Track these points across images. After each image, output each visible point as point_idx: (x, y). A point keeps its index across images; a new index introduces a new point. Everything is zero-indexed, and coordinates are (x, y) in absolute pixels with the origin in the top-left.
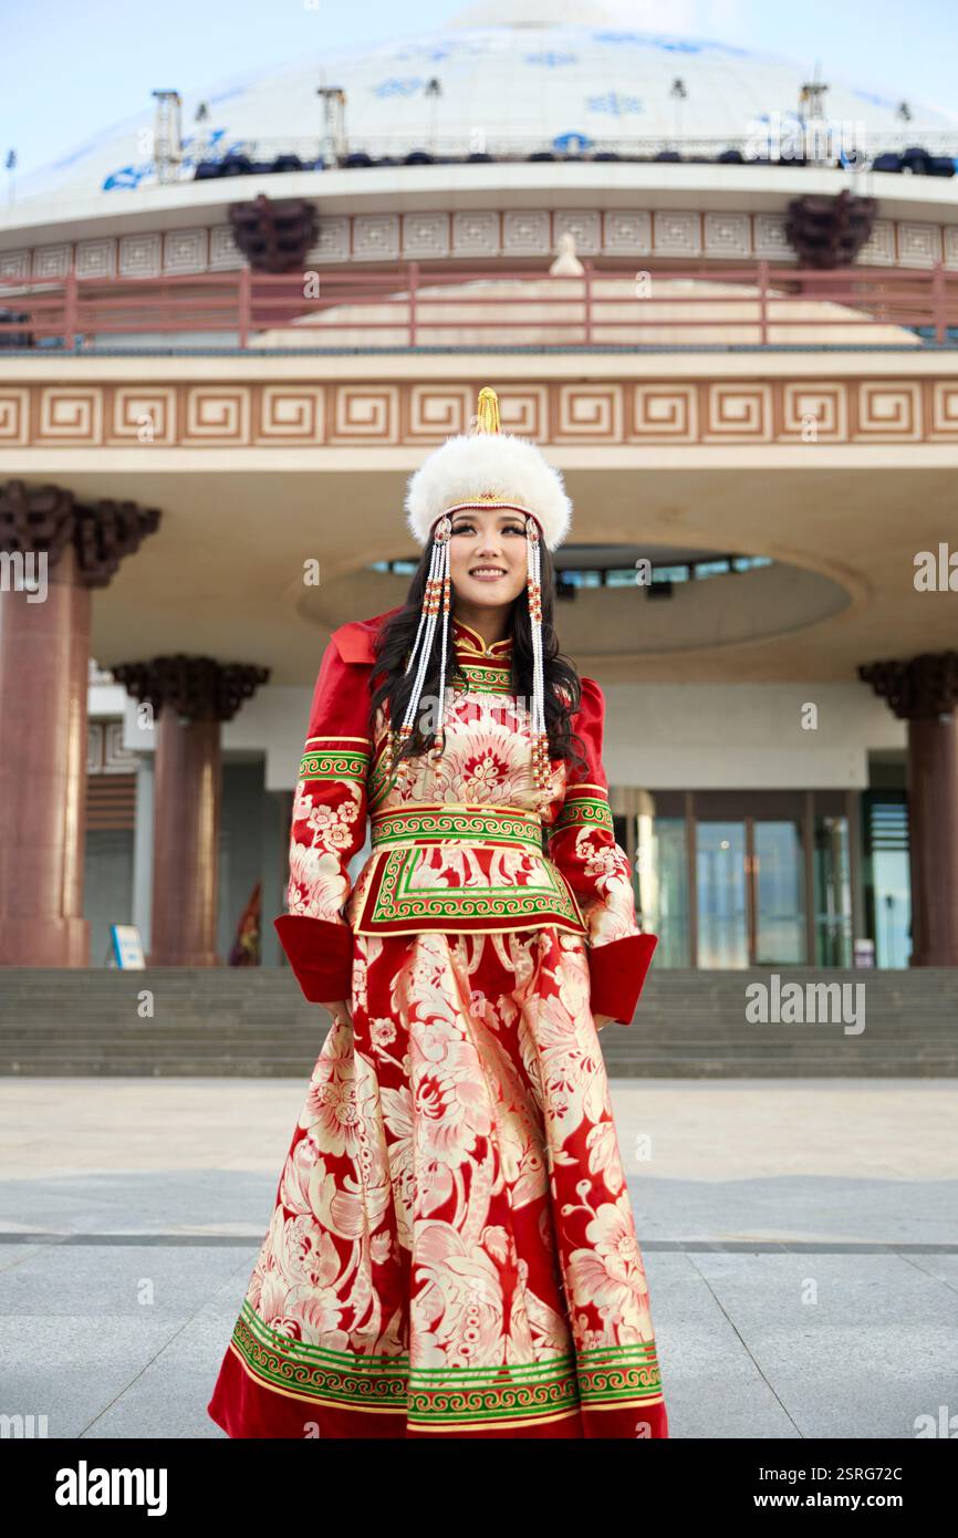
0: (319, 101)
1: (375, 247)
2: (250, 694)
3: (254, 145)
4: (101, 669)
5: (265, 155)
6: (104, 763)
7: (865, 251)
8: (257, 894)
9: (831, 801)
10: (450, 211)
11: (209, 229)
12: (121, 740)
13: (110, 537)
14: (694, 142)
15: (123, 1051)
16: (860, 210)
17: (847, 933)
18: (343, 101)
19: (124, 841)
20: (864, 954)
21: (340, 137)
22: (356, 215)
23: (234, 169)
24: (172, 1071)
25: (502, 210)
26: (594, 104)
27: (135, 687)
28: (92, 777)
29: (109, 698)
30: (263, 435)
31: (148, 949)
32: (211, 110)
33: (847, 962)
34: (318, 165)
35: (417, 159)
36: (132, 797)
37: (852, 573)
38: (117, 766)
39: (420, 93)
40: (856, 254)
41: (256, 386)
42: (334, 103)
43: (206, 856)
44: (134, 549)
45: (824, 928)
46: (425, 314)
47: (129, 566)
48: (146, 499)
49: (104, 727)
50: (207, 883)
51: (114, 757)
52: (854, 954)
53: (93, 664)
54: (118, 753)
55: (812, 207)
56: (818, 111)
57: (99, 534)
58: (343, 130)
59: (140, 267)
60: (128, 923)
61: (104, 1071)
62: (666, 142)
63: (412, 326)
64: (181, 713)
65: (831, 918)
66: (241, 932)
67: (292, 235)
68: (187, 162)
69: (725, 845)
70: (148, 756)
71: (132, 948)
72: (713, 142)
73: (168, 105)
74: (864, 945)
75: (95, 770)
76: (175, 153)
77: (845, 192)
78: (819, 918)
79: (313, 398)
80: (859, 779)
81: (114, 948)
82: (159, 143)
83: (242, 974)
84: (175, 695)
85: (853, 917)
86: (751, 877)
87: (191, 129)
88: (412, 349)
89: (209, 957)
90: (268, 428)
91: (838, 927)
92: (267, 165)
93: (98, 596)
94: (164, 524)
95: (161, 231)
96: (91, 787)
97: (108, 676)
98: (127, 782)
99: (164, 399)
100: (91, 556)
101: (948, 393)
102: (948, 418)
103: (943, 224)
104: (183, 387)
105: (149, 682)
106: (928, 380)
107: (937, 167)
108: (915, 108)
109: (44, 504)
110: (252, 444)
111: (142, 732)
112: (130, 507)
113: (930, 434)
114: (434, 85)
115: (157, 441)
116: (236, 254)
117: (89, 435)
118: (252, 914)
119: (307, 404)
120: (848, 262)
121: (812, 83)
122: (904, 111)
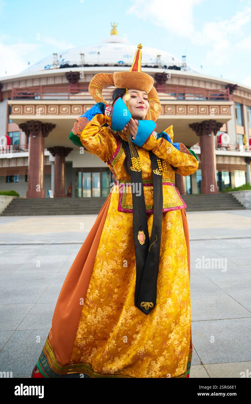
0: (80, 56)
1: (89, 79)
2: (70, 152)
3: (69, 62)
5: (71, 64)
7: (167, 81)
8: (71, 185)
11: (62, 76)
12: (49, 160)
13: (48, 129)
16: (166, 75)
18: (84, 56)
19: (50, 176)
21: (83, 61)
22: (86, 74)
23: (66, 66)
26: (124, 56)
27: (51, 151)
29: (47, 153)
30: (72, 113)
31: (54, 194)
32: (62, 56)
34: (80, 66)
35: (96, 65)
36: (51, 169)
38: (48, 164)
39: (97, 54)
41: (71, 105)
42: (82, 56)
43: (63, 179)
44: (51, 131)
47: (51, 133)
48: (53, 123)
49: (46, 157)
50: (63, 182)
51: (48, 162)
55: (159, 75)
56: (159, 59)
57: (46, 128)
58: (84, 60)
59: (51, 82)
60: (50, 189)
64: (59, 155)
66: (69, 190)
67: (76, 77)
68: (59, 64)
70: (53, 162)
71: (52, 194)
73: (55, 56)
75: (45, 164)
76: (56, 63)
77: (164, 73)
79: (80, 107)
81: (48, 193)
82: (54, 62)
84: (58, 152)
87: (60, 60)
89: (64, 195)
90: (73, 112)
92: (71, 66)
94: (56, 127)
95: (54, 76)
96: (45, 167)
98: (50, 166)
99: (56, 107)
100: (44, 132)
101: (179, 107)
102: (179, 111)
103: (179, 78)
104: (59, 105)
105: (53, 150)
106: (176, 105)
107: (178, 69)
108: (174, 59)
109: (37, 124)
110: (70, 114)
111: (52, 159)
112: (51, 124)
113: (176, 113)
114: (99, 53)
115: (55, 114)
116: (66, 80)
117: (44, 113)
118: (71, 187)
119: (79, 108)
120: (164, 83)
121: (159, 55)
122: (173, 59)
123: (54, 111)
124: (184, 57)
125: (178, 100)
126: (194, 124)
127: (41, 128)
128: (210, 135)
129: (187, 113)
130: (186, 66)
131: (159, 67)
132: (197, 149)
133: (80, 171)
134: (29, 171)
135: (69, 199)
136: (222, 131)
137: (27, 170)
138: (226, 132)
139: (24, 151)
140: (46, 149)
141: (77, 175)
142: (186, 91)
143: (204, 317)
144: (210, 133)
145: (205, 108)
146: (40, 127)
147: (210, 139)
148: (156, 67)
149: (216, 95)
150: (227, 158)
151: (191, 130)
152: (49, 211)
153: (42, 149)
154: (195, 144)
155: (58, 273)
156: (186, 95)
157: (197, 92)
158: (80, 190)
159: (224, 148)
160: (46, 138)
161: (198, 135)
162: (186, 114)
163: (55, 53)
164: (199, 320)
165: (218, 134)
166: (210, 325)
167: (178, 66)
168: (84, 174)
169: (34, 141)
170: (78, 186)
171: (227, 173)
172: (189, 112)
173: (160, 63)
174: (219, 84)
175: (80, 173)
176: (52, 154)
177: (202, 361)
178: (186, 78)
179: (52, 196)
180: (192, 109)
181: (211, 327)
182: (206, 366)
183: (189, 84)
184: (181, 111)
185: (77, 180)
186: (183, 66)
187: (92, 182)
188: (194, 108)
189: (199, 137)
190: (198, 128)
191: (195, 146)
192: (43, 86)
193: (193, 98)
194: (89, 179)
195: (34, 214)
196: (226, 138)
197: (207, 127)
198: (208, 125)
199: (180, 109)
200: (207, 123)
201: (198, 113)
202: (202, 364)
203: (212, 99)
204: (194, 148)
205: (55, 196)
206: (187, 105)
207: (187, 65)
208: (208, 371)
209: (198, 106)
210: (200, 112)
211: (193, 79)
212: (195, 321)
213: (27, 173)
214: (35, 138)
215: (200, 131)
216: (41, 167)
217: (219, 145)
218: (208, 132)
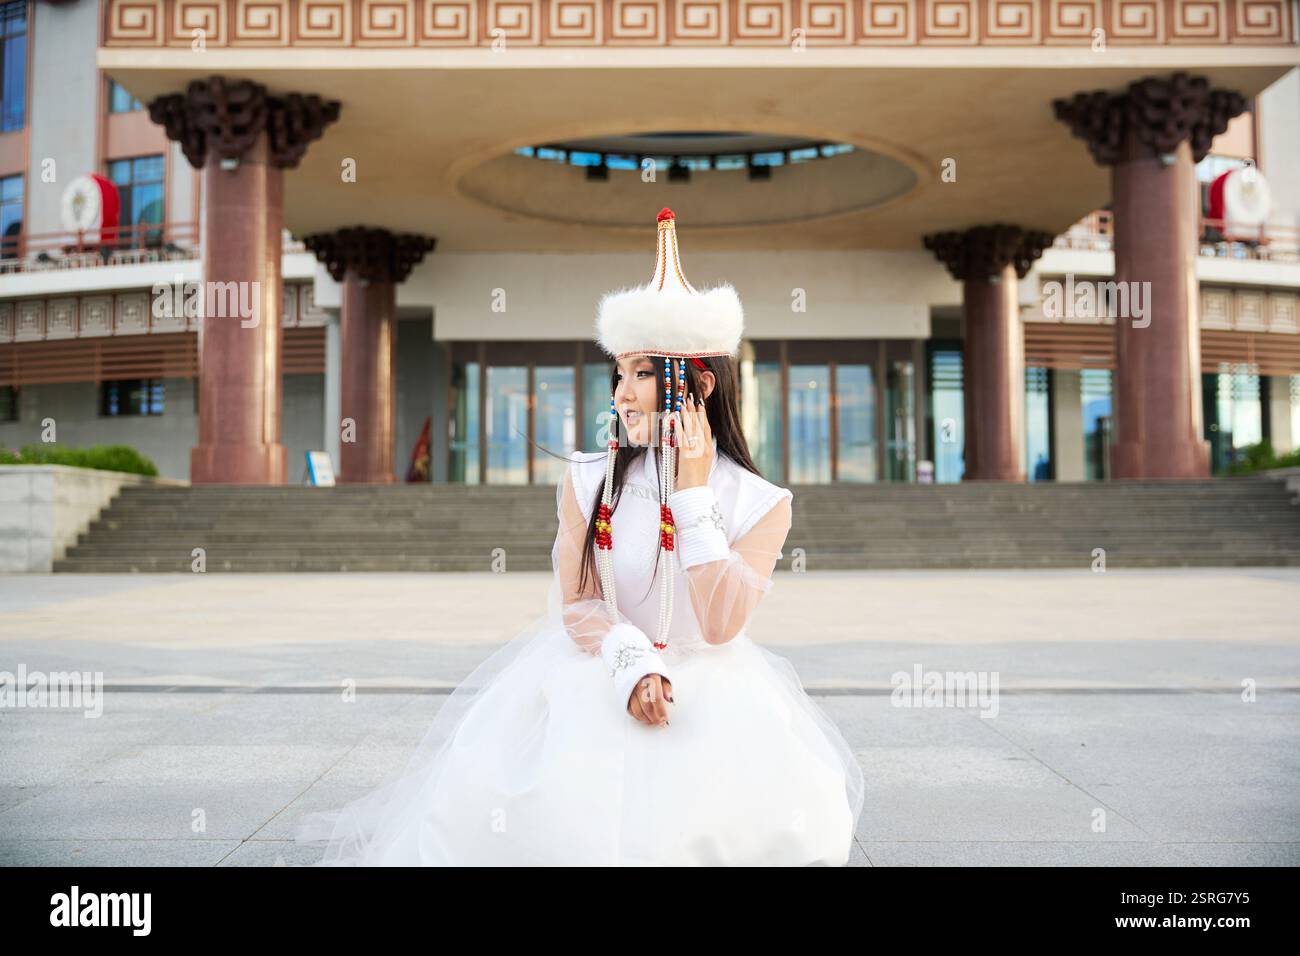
2: (419, 260)
4: (294, 239)
6: (299, 318)
8: (427, 427)
9: (900, 348)
12: (313, 299)
13: (298, 125)
15: (315, 552)
17: (911, 457)
19: (318, 382)
20: (925, 474)
24: (356, 567)
27: (323, 254)
28: (287, 330)
29: (301, 263)
30: (426, 38)
31: (337, 470)
33: (911, 477)
36: (323, 347)
37: (919, 157)
38: (309, 320)
43: (385, 395)
44: (319, 135)
45: (893, 452)
47: (315, 151)
48: (328, 92)
49: (296, 289)
50: (385, 416)
51: (307, 313)
52: (917, 473)
53: (286, 235)
54: (310, 309)
57: (288, 123)
60: (321, 448)
61: (300, 568)
64: (362, 276)
65: (898, 444)
66: (415, 457)
69: (813, 385)
70: (335, 312)
71: (325, 469)
74: (925, 466)
75: (292, 324)
78: (888, 444)
79: (467, 7)
80: (922, 330)
81: (309, 471)
83: (416, 490)
84: (356, 260)
85: (916, 444)
86: (833, 411)
89: (389, 477)
90: (429, 31)
91: (905, 452)
93: (289, 175)
94: (343, 114)
96: (286, 338)
97: (300, 245)
98: (319, 333)
99: (341, 7)
100: (281, 141)
105: (335, 249)
109: (242, 97)
110: (416, 46)
111: (329, 293)
112: (314, 99)
113: (984, 38)
115: (336, 42)
117: (278, 37)
118: (424, 443)
123: (330, 26)
126: (1080, 97)
127: (262, 121)
128: (1170, 160)
129: (1046, 33)
132: (1090, 248)
133: (474, 359)
134: (201, 354)
137: (195, 350)
138: (1253, 162)
139: (186, 255)
141: (458, 379)
144: (1172, 150)
146: (256, 113)
147: (1168, 184)
154: (1075, 219)
159: (1238, 247)
161: (1101, 161)
162: (1042, 43)
168: (491, 372)
169: (227, 190)
170: (460, 437)
171: (1249, 380)
172: (1055, 29)
175: (473, 370)
176: (329, 270)
180: (1071, 14)
184: (1011, 25)
185: (455, 413)
187: (530, 413)
188: (1086, 11)
190: (1107, 121)
191: (1077, 232)
194: (518, 403)
196: (1247, 191)
197: (1153, 114)
198: (1163, 104)
199: (1009, 14)
200: (1155, 93)
201: (1109, 38)
204: (1075, 243)
210: (1118, 30)
213: (196, 368)
214: (232, 173)
215: (1114, 138)
217: (1208, 229)
218: (1161, 140)
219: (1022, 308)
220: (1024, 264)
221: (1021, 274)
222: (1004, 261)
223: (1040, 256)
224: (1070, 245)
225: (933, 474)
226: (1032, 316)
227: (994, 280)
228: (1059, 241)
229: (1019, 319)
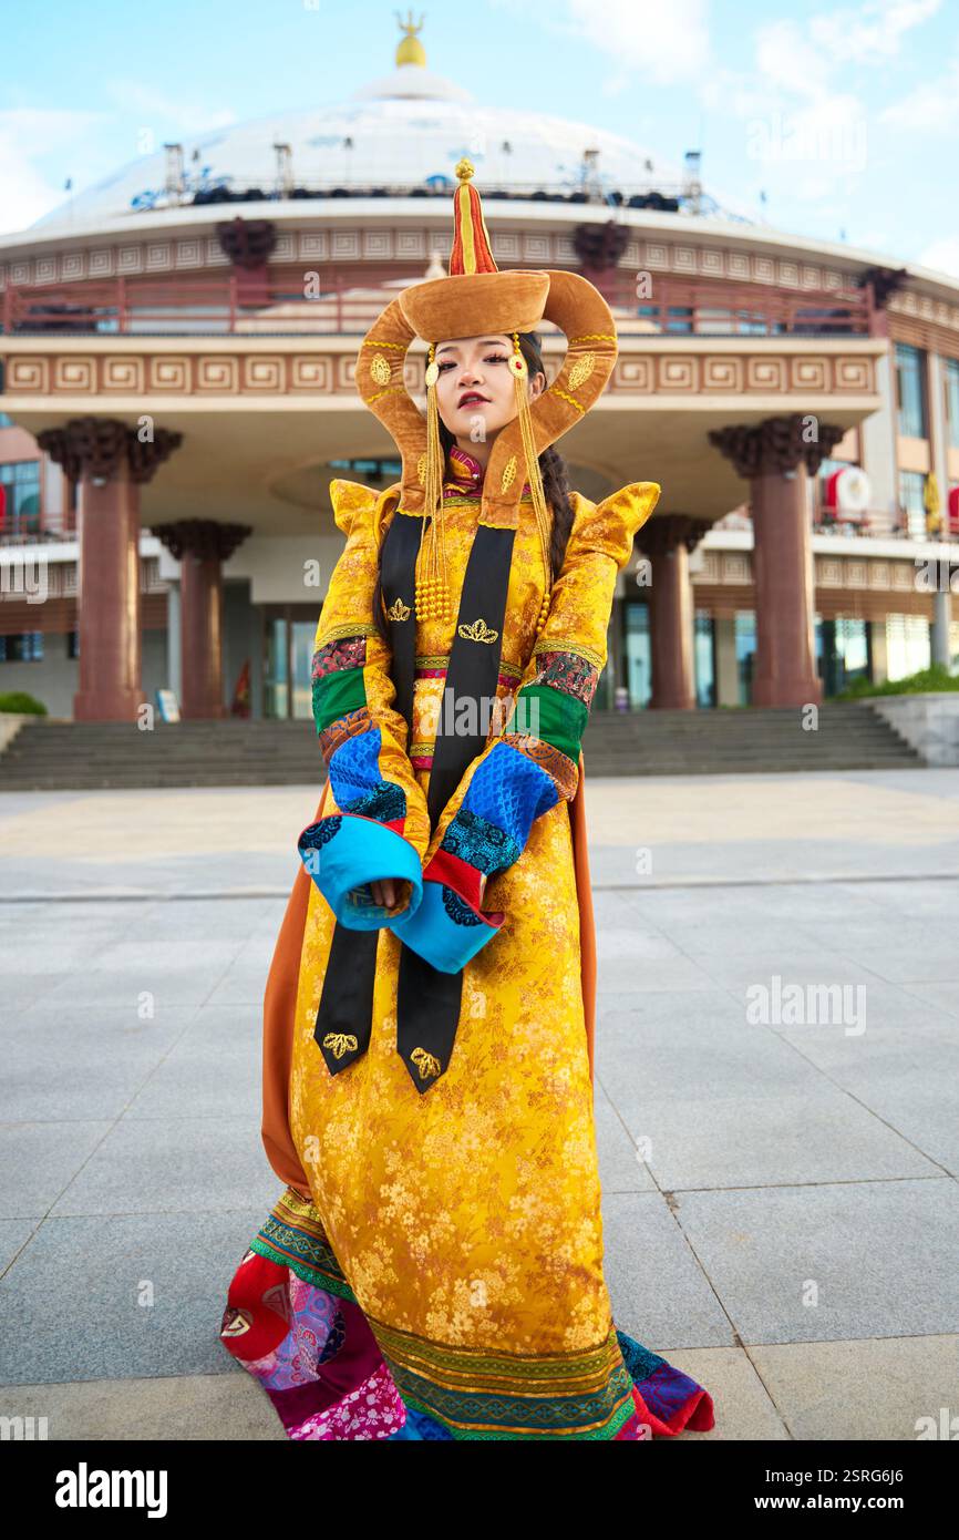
0: (273, 154)
1: (313, 251)
2: (239, 543)
3: (230, 179)
5: (238, 187)
6: (150, 587)
7: (622, 259)
8: (246, 669)
10: (361, 229)
11: (204, 239)
12: (158, 573)
13: (150, 451)
14: (515, 184)
16: (620, 233)
17: (611, 687)
18: (290, 152)
19: (161, 636)
20: (621, 698)
21: (287, 176)
22: (300, 231)
23: (218, 198)
24: (202, 783)
25: (393, 229)
26: (452, 156)
27: (167, 539)
28: (143, 595)
29: (151, 546)
30: (247, 388)
31: (180, 705)
32: (203, 154)
33: (612, 701)
34: (274, 196)
35: (339, 194)
36: (166, 608)
38: (155, 588)
39: (339, 147)
40: (617, 259)
41: (241, 357)
42: (284, 154)
43: (215, 647)
44: (167, 458)
46: (348, 310)
47: (162, 469)
48: (174, 427)
49: (147, 564)
50: (216, 661)
51: (154, 582)
52: (615, 698)
54: (157, 580)
55: (590, 231)
56: (594, 166)
57: (143, 449)
58: (290, 171)
59: (159, 263)
60: (166, 687)
61: (161, 785)
62: (499, 184)
63: (339, 318)
64: (196, 556)
66: (238, 689)
67: (258, 243)
68: (188, 189)
70: (175, 583)
71: (172, 705)
72: (528, 185)
73: (174, 154)
74: (621, 692)
75: (144, 590)
76: (179, 184)
77: (611, 222)
79: (277, 364)
81: (159, 704)
82: (169, 179)
83: (239, 722)
84: (192, 543)
85: (615, 675)
87: (194, 170)
88: (340, 333)
89: (218, 709)
90: (249, 382)
92: (240, 196)
94: (185, 444)
95: (173, 239)
96: (142, 602)
97: (150, 532)
98: (162, 599)
99: (183, 365)
100: (138, 463)
101: (668, 364)
102: (669, 378)
103: (671, 242)
104: (195, 357)
105: (176, 536)
106: (657, 356)
107: (667, 205)
108: (655, 164)
109: (108, 431)
110: (240, 393)
111: (170, 568)
112: (164, 431)
113: (657, 388)
114: (349, 142)
115: (179, 391)
116: (222, 256)
117: (136, 388)
118: (245, 680)
119: (273, 368)
120: (613, 265)
121: (591, 149)
122: (648, 165)
123: (174, 379)
124: (692, 155)
125: (667, 334)
126: (728, 430)
127: (123, 448)
128: (791, 475)
129: (702, 385)
130: (700, 194)
131: (593, 198)
132: (741, 529)
133: (281, 617)
134: (80, 615)
135: (237, 726)
136: (839, 460)
137: (75, 612)
138: (857, 464)
139: (59, 539)
140: (146, 532)
141: (270, 631)
142: (701, 299)
143: (751, 1175)
144: (793, 467)
145: (774, 369)
146: (119, 443)
147: (791, 489)
148: (579, 198)
149: (819, 313)
150: (856, 568)
151: (716, 452)
152: (162, 772)
153: (130, 530)
154: (732, 508)
155: (202, 1006)
156: (699, 314)
157: (743, 301)
158: (281, 690)
159: (847, 527)
160: (145, 489)
161: (744, 475)
162: (699, 392)
163: (172, 140)
164: (733, 1185)
165: (826, 470)
166: (775, 1205)
167: (668, 193)
168: (297, 628)
169: (99, 500)
170: (272, 675)
171: (857, 625)
172: (709, 382)
173: (596, 184)
174: (835, 270)
175: (280, 626)
176: (171, 551)
177: (738, 1332)
178: (699, 245)
179: (172, 714)
180: (720, 371)
181: (779, 1210)
182: (754, 1352)
183: (712, 268)
184: (677, 379)
185: (268, 653)
186: (689, 196)
188: (730, 369)
189: (746, 484)
190: (746, 447)
191: (732, 518)
192: (130, 280)
193: (726, 328)
195: (106, 783)
196: (854, 485)
197: (779, 443)
198: (785, 436)
199: (675, 371)
200: (780, 428)
201: (746, 388)
202: (739, 1343)
203: (801, 330)
204: (731, 526)
205: (184, 713)
206: (701, 357)
207: (706, 189)
208: (763, 1371)
209: (745, 357)
210: (752, 382)
211: (727, 248)
212: (719, 1189)
213: (72, 625)
214: (102, 488)
215: (752, 459)
216: (127, 603)
217: (826, 515)
218: (785, 462)
219: (691, 575)
220: (691, 542)
221: (690, 550)
222: (677, 541)
223: (703, 536)
224: (725, 527)
225: (628, 698)
226: (699, 580)
227: (670, 555)
228: (718, 525)
229: (690, 584)
